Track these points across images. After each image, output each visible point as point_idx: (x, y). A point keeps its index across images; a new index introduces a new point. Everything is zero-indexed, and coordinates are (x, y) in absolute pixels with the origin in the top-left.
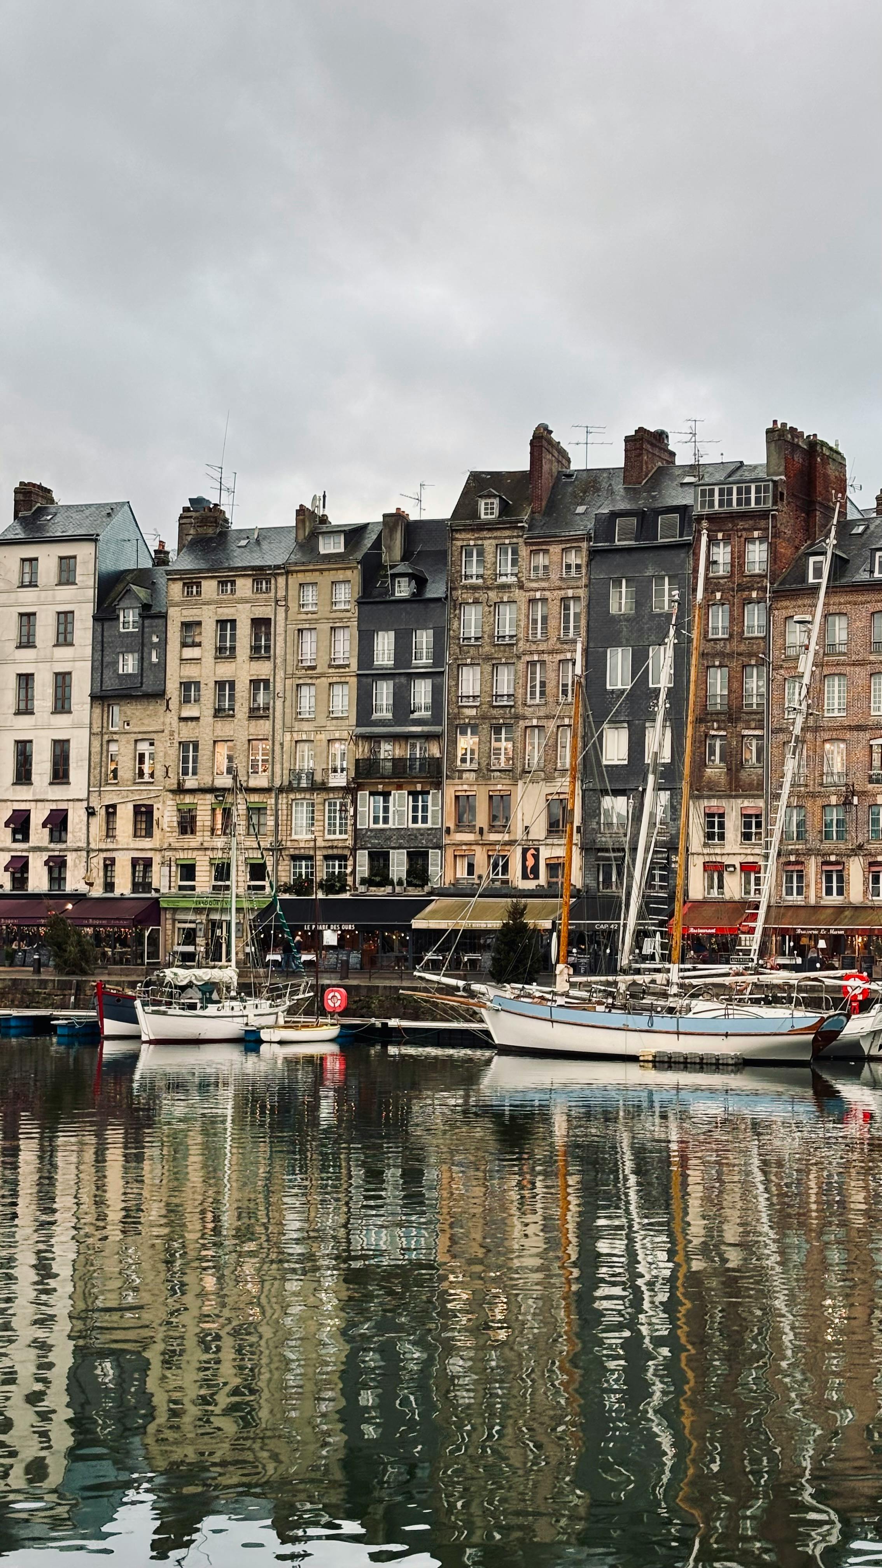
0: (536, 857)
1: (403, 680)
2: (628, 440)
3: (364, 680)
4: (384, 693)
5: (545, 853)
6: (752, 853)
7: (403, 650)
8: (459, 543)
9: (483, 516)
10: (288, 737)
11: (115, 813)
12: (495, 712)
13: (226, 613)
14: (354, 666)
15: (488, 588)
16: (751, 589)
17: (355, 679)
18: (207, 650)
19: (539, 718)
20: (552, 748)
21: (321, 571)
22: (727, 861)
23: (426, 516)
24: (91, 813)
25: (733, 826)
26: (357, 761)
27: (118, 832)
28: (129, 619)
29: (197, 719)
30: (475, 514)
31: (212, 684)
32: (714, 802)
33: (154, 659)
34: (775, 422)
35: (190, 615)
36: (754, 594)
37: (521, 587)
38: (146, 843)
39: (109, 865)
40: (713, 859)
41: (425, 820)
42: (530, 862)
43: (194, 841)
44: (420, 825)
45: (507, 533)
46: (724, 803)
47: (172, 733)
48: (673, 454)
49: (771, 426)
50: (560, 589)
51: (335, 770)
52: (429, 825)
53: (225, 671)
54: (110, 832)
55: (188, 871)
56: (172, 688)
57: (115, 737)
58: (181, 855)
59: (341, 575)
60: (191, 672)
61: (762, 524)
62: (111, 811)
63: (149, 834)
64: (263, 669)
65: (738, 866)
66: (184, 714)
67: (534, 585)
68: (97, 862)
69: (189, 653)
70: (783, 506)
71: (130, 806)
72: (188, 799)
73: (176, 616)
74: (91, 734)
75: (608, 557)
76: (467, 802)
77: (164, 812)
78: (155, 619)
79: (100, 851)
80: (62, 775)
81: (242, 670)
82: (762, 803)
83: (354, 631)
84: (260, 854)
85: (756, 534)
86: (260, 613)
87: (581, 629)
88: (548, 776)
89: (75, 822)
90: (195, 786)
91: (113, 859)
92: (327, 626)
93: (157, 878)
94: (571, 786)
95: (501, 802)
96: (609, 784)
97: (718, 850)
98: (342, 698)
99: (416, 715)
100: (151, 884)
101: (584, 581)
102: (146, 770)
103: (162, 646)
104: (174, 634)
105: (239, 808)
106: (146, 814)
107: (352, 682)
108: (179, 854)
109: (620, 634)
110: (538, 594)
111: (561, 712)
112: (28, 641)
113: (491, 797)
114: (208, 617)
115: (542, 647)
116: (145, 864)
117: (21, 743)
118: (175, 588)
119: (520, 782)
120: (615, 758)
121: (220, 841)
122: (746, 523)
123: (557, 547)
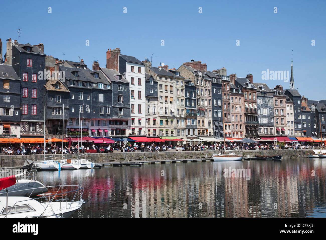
0: (208, 130)
3: (186, 99)
4: (188, 102)
6: (230, 131)
7: (191, 95)
8: (197, 78)
9: (199, 74)
11: (149, 120)
13: (166, 84)
14: (185, 96)
15: (200, 86)
18: (163, 90)
19: (207, 108)
20: (208, 113)
26: (186, 113)
27: (150, 124)
28: (152, 83)
29: (162, 103)
31: (164, 97)
32: (226, 123)
33: (156, 91)
35: (161, 83)
36: (228, 93)
37: (204, 87)
38: (155, 126)
39: (149, 130)
41: (194, 124)
42: (207, 132)
43: (163, 126)
44: (193, 125)
45: (202, 78)
47: (159, 105)
50: (208, 88)
51: (182, 114)
52: (194, 125)
53: (166, 95)
56: (159, 96)
57: (149, 105)
59: (182, 80)
60: (161, 94)
62: (149, 119)
64: (172, 95)
66: (160, 102)
67: (205, 87)
68: (147, 130)
69: (161, 90)
71: (152, 119)
72: (162, 118)
73: (159, 83)
74: (145, 104)
75: (213, 84)
76: (199, 121)
77: (158, 120)
78: (156, 83)
79: (148, 127)
80: (140, 112)
81: (169, 95)
82: (230, 123)
83: (184, 90)
84: (173, 129)
85: (228, 84)
86: (171, 85)
87: (211, 95)
88: (208, 118)
89: (143, 121)
90: (162, 116)
91: (150, 129)
92: (181, 89)
93: (157, 133)
94: (211, 120)
95: (203, 121)
96: (215, 120)
97: (227, 130)
98: (184, 103)
99: (192, 106)
100: (155, 134)
101: (211, 87)
102: (154, 112)
103: (157, 88)
104: (158, 86)
105: (169, 120)
106: (154, 121)
107: (184, 99)
108: (161, 129)
109: (215, 96)
110: (206, 88)
111: (209, 108)
112: (133, 83)
113: (202, 121)
114: (164, 84)
115: (207, 97)
116: (154, 130)
117: (132, 104)
118: (158, 78)
119: (205, 118)
120: (215, 115)
121: (167, 127)
122: (227, 82)
123: (208, 81)
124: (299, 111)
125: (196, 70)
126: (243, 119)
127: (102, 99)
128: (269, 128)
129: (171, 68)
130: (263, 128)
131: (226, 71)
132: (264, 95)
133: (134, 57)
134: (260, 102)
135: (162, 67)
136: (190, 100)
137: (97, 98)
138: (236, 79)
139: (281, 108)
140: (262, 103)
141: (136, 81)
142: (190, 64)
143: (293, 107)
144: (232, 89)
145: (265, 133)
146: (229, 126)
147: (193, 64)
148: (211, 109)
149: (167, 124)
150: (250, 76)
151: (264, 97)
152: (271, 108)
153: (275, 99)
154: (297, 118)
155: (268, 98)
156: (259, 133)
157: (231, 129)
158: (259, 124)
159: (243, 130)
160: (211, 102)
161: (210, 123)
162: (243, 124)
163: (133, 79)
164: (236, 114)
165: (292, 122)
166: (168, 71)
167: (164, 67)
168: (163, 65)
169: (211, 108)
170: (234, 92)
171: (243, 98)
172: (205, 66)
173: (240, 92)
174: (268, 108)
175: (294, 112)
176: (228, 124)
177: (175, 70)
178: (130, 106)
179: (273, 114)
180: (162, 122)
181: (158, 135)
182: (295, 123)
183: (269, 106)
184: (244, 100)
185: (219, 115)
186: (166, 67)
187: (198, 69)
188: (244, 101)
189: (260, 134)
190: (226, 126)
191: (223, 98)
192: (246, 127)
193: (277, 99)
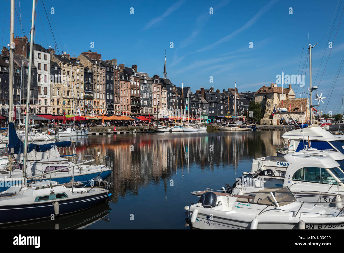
0: (102, 110)
1: (88, 84)
3: (85, 83)
8: (93, 66)
11: (54, 101)
12: (97, 90)
13: (68, 70)
14: (83, 81)
15: (96, 73)
21: (79, 66)
24: (51, 100)
26: (85, 95)
28: (56, 69)
29: (65, 86)
30: (94, 62)
31: (67, 81)
32: (116, 104)
35: (64, 69)
37: (99, 74)
38: (58, 106)
39: (54, 109)
43: (65, 106)
45: (98, 66)
47: (62, 88)
50: (103, 75)
51: (81, 96)
52: (91, 105)
54: (53, 104)
56: (62, 80)
57: (54, 88)
59: (82, 67)
60: (64, 79)
64: (73, 80)
66: (63, 85)
68: (52, 109)
69: (64, 75)
71: (56, 100)
72: (65, 99)
73: (62, 69)
74: (51, 87)
75: (107, 72)
76: (95, 102)
77: (61, 101)
78: (60, 69)
79: (53, 107)
80: (46, 94)
81: (71, 79)
82: (120, 105)
83: (83, 76)
84: (74, 108)
85: (119, 72)
86: (73, 71)
87: (105, 81)
88: (103, 100)
89: (49, 101)
90: (65, 97)
92: (80, 75)
93: (61, 112)
94: (105, 101)
95: (98, 102)
96: (108, 101)
97: (116, 110)
98: (82, 86)
99: (90, 89)
100: (59, 113)
101: (105, 75)
102: (58, 94)
103: (60, 73)
104: (62, 72)
105: (71, 100)
106: (58, 101)
107: (83, 83)
108: (64, 108)
109: (108, 82)
110: (101, 75)
111: (103, 91)
112: (39, 69)
114: (66, 70)
115: (102, 82)
116: (58, 110)
117: (39, 87)
118: (62, 64)
119: (100, 100)
120: (108, 98)
121: (69, 106)
122: (118, 71)
123: (102, 69)
124: (171, 96)
125: (93, 60)
126: (130, 101)
128: (148, 109)
129: (71, 57)
130: (144, 108)
131: (117, 61)
132: (146, 82)
133: (40, 45)
134: (142, 88)
135: (64, 55)
136: (89, 84)
138: (124, 69)
139: (157, 94)
140: (143, 89)
141: (42, 67)
142: (88, 54)
143: (166, 93)
144: (121, 77)
145: (145, 112)
146: (119, 106)
147: (90, 54)
148: (105, 93)
149: (69, 104)
150: (135, 67)
151: (145, 84)
152: (151, 93)
153: (154, 86)
154: (169, 101)
155: (149, 85)
156: (141, 112)
157: (120, 109)
158: (141, 105)
159: (129, 110)
160: (105, 86)
161: (103, 103)
162: (129, 105)
163: (39, 64)
164: (124, 97)
165: (165, 104)
166: (70, 59)
167: (66, 55)
168: (65, 53)
169: (105, 91)
170: (123, 79)
171: (130, 84)
172: (99, 56)
173: (127, 80)
174: (149, 93)
175: (167, 96)
176: (118, 105)
177: (75, 59)
178: (37, 88)
179: (152, 98)
180: (64, 102)
181: (61, 114)
182: (167, 105)
183: (149, 91)
184: (131, 86)
185: (111, 98)
186: (68, 55)
187: (95, 59)
189: (142, 114)
190: (116, 106)
191: (114, 83)
192: (132, 107)
193: (155, 86)
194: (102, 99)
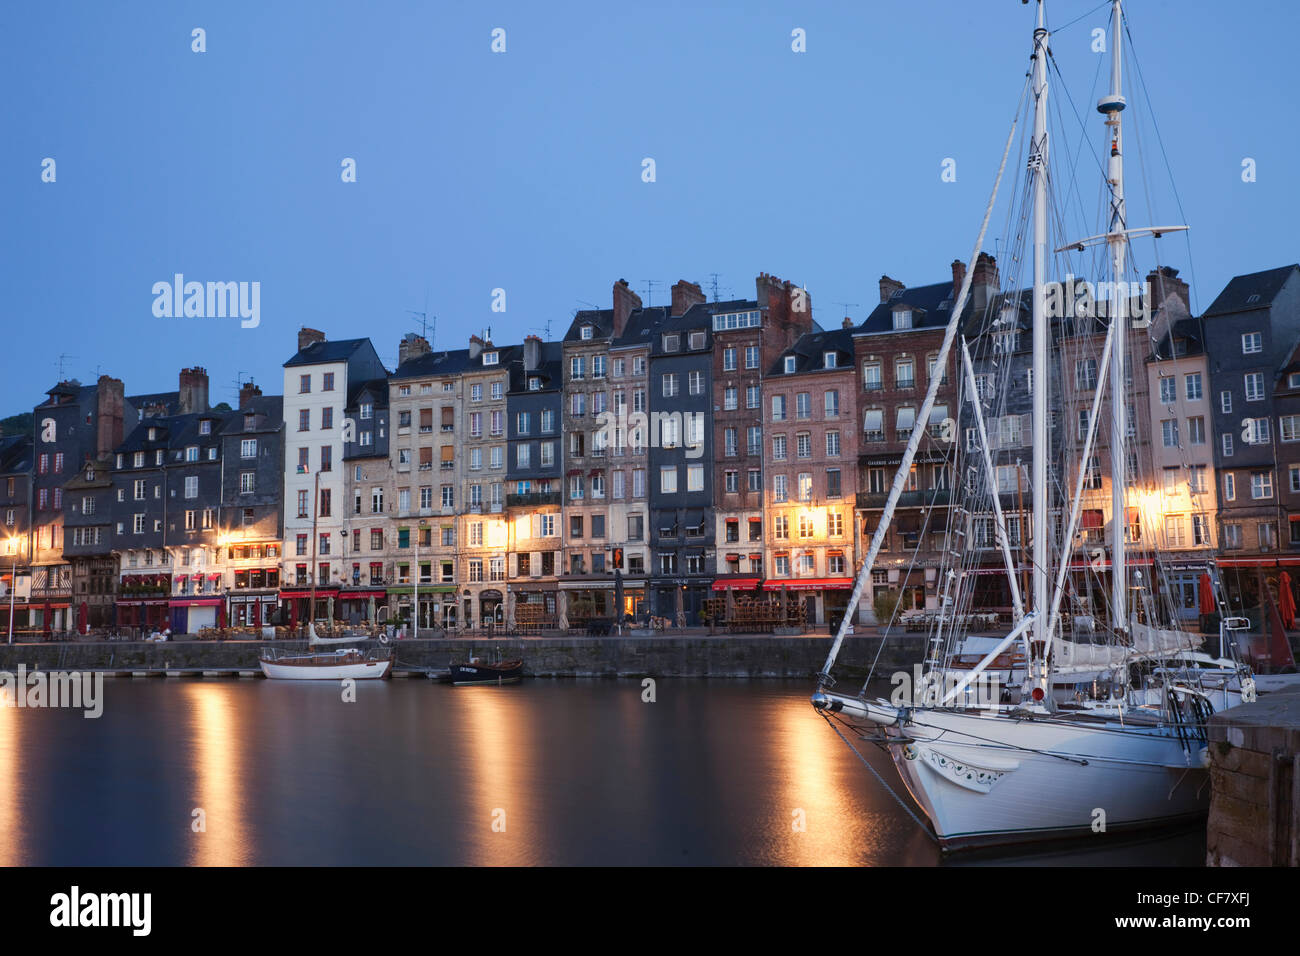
0: (622, 554)
1: (537, 442)
2: (673, 288)
3: (512, 443)
4: (523, 453)
5: (628, 552)
6: (756, 547)
7: (535, 424)
8: (569, 355)
9: (583, 338)
10: (464, 482)
11: (359, 534)
12: (592, 461)
13: (426, 405)
14: (505, 435)
15: (587, 383)
16: (749, 377)
17: (506, 444)
18: (415, 428)
19: (621, 465)
20: (629, 483)
21: (484, 376)
22: (741, 552)
23: (552, 340)
24: (345, 534)
25: (744, 530)
26: (508, 496)
27: (361, 547)
28: (365, 414)
29: (408, 472)
30: (578, 336)
31: (418, 451)
32: (732, 515)
33: (382, 435)
34: (762, 273)
35: (404, 406)
36: (752, 382)
38: (379, 553)
39: (356, 567)
40: (733, 551)
41: (551, 533)
42: (618, 558)
43: (407, 551)
44: (549, 536)
45: (598, 348)
46: (738, 516)
47: (393, 482)
48: (704, 297)
49: (759, 275)
50: (632, 381)
51: (494, 502)
53: (426, 442)
54: (357, 548)
55: (405, 570)
56: (393, 453)
57: (359, 486)
58: (400, 560)
59: (496, 378)
60: (404, 443)
61: (755, 336)
62: (357, 533)
63: (381, 548)
64: (449, 439)
65: (747, 555)
66: (401, 470)
68: (349, 565)
69: (403, 430)
70: (769, 326)
71: (369, 530)
72: (404, 524)
73: (395, 407)
74: (344, 484)
76: (578, 519)
77: (392, 535)
78: (382, 410)
79: (352, 559)
81: (436, 440)
83: (505, 413)
84: (449, 558)
85: (752, 343)
86: (447, 403)
89: (335, 541)
90: (406, 516)
91: (359, 564)
94: (642, 507)
95: (598, 520)
97: (735, 546)
98: (498, 456)
99: (544, 464)
101: (646, 377)
102: (378, 506)
103: (387, 427)
104: (394, 419)
105: (436, 528)
106: (377, 534)
108: (404, 560)
110: (619, 386)
112: (305, 427)
113: (593, 517)
114: (415, 407)
116: (376, 568)
117: (302, 492)
118: (394, 390)
119: (610, 506)
120: (669, 487)
121: (424, 550)
122: (745, 337)
123: (628, 357)
127: (194, 490)
134: (985, 385)
136: (536, 438)
137: (181, 488)
140: (991, 393)
141: (315, 419)
148: (646, 466)
149: (426, 543)
157: (760, 539)
159: (850, 538)
162: (848, 510)
163: (306, 413)
165: (1198, 467)
169: (645, 459)
170: (790, 370)
171: (854, 388)
173: (830, 366)
175: (1217, 407)
176: (744, 519)
178: (277, 499)
180: (404, 537)
182: (1217, 470)
184: (858, 398)
185: (696, 485)
188: (858, 403)
190: (733, 526)
191: (717, 408)
194: (629, 499)
